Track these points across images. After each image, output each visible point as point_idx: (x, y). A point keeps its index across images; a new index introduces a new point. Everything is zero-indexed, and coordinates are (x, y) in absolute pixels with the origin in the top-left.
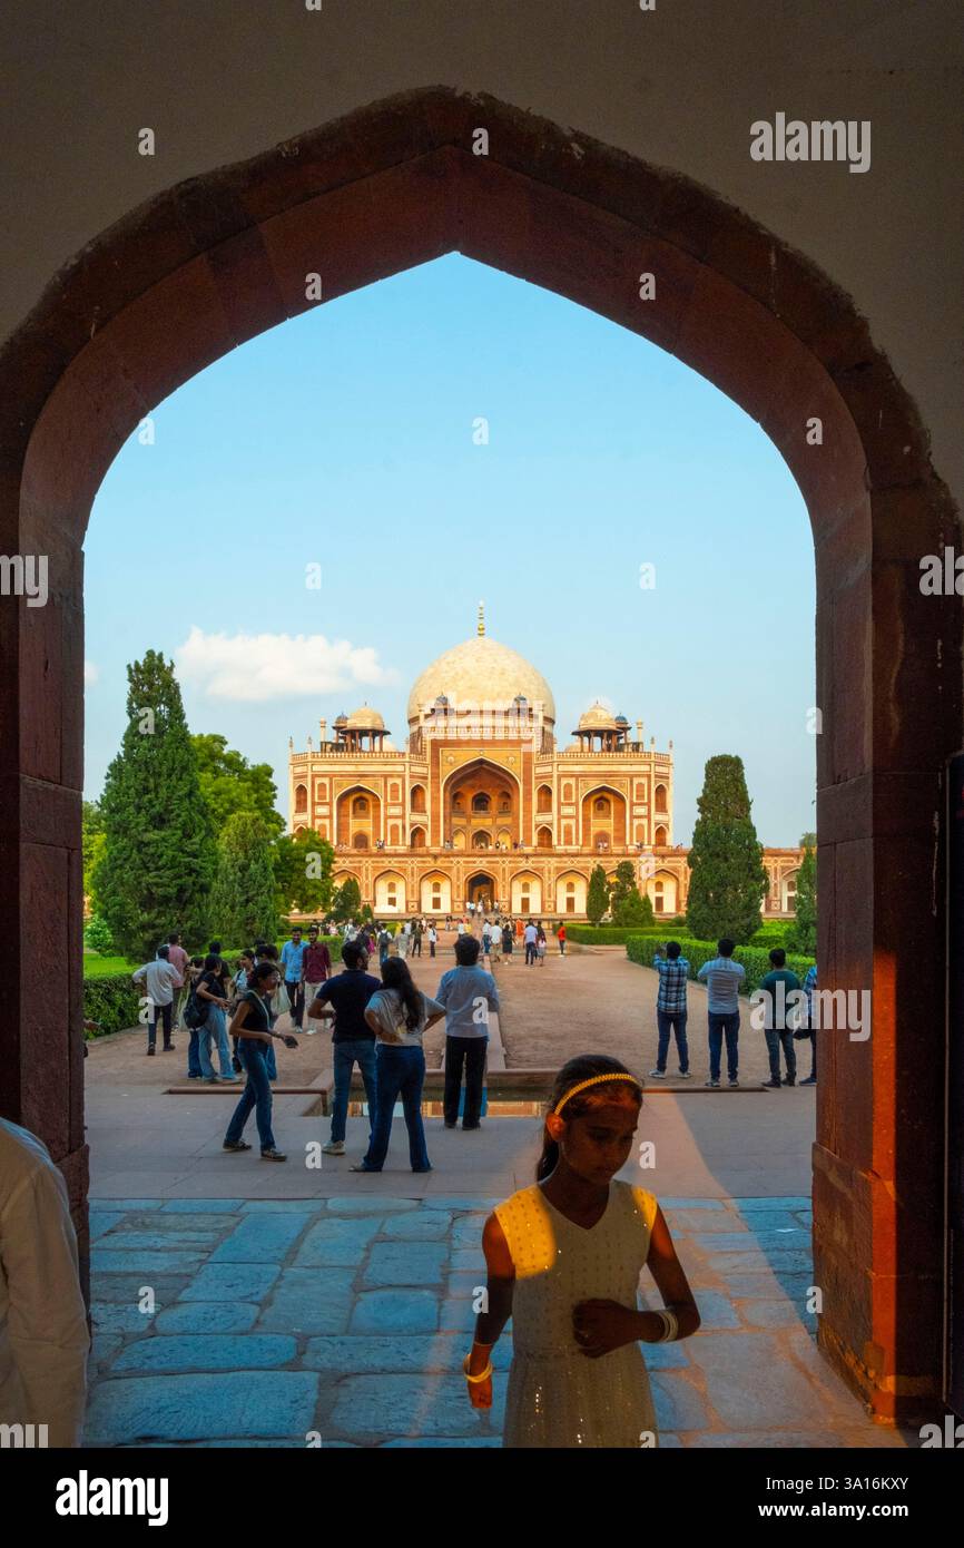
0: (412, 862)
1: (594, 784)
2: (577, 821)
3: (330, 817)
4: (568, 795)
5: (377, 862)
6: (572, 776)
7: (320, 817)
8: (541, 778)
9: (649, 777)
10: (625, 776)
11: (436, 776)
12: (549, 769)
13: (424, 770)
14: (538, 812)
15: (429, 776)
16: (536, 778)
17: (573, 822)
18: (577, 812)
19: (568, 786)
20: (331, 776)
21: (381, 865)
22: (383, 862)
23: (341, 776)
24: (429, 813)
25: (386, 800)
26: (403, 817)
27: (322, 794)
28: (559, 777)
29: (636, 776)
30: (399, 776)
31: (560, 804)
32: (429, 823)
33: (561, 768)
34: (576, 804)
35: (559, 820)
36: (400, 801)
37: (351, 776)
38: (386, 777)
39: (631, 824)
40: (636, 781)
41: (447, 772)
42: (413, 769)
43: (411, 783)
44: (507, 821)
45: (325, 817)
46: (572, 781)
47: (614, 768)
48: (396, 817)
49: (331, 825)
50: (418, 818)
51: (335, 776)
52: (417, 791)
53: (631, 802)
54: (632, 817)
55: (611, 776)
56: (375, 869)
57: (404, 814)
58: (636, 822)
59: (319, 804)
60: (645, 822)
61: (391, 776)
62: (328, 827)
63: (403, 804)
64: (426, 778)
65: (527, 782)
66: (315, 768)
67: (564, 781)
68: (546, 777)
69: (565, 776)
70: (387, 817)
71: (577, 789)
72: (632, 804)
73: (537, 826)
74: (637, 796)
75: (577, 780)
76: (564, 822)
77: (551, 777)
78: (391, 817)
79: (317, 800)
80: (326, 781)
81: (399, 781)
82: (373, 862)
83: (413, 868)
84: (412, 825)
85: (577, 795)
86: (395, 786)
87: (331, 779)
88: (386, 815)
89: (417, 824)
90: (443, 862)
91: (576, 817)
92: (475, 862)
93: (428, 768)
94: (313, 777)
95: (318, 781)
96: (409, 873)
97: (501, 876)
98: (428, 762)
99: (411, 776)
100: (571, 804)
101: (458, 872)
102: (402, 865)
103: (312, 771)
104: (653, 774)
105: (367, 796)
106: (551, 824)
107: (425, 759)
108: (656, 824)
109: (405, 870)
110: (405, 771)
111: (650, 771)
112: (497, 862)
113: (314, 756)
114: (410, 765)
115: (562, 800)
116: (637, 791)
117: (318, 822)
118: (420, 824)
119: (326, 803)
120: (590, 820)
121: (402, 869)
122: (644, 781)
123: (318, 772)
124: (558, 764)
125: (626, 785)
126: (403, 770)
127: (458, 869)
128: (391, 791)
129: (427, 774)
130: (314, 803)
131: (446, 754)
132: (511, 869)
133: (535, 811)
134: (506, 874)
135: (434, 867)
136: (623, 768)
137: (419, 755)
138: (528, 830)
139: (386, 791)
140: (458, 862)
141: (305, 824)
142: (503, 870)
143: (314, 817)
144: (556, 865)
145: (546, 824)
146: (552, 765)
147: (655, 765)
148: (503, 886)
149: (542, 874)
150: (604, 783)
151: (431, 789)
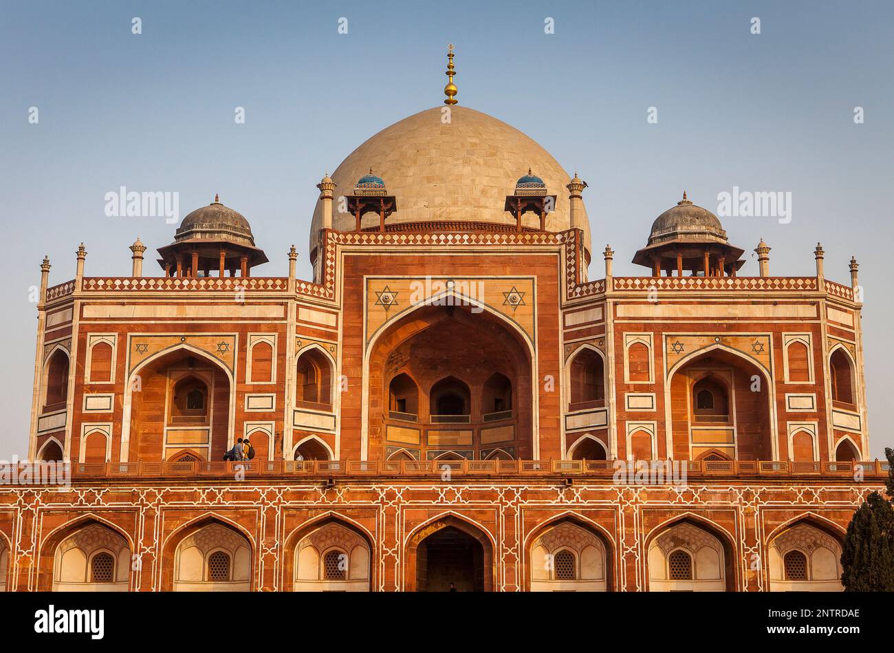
0: (271, 496)
1: (696, 346)
2: (662, 425)
3: (117, 417)
4: (639, 370)
5: (179, 497)
6: (647, 328)
7: (92, 418)
8: (579, 334)
9: (816, 329)
10: (763, 327)
11: (354, 332)
12: (595, 314)
13: (330, 320)
14: (572, 408)
15: (340, 332)
16: (566, 336)
17: (650, 427)
18: (661, 406)
19: (638, 348)
20: (122, 328)
21: (186, 503)
22: (193, 496)
23: (148, 328)
24: (337, 411)
25: (241, 380)
26: (278, 416)
27: (101, 367)
28: (619, 330)
29: (790, 328)
30: (273, 328)
31: (621, 388)
32: (338, 433)
33: (622, 311)
34: (658, 388)
35: (621, 423)
36: (274, 381)
37: (167, 328)
38: (243, 330)
39: (783, 433)
40: (788, 339)
41: (377, 321)
42: (305, 314)
43: (299, 343)
44: (503, 434)
45: (104, 418)
46: (647, 339)
47: (739, 311)
48: (264, 417)
49: (117, 435)
50: (312, 420)
51: (132, 328)
52: (313, 364)
53: (780, 382)
54: (784, 417)
55: (730, 328)
56: (172, 514)
57: (280, 411)
58: (793, 428)
59: (92, 389)
60: (811, 427)
61: (256, 328)
62: (110, 439)
63: (280, 390)
64: (333, 336)
65: (548, 345)
66: (89, 312)
67: (629, 339)
68: (589, 332)
69: (631, 328)
70: (244, 417)
71: (659, 354)
72: (782, 389)
73: (570, 438)
74: (791, 371)
75: (658, 337)
76: (632, 427)
77: (602, 329)
78: (253, 417)
79: (87, 380)
80: (112, 339)
81: (271, 339)
82: (167, 497)
83: (271, 511)
84: (298, 435)
85: (659, 368)
86: (263, 347)
87: (123, 337)
88: (239, 411)
89: (309, 433)
90: (352, 495)
91: (659, 416)
92: (434, 495)
93: (337, 314)
94: (83, 330)
95: (93, 340)
96: (262, 524)
97: (502, 532)
98: (337, 304)
99: (299, 330)
100: (646, 388)
101: (390, 523)
102: (242, 503)
103: (81, 318)
104: (823, 322)
105: (203, 375)
106: (603, 433)
107: (331, 295)
108: (838, 434)
109: (251, 518)
110: (285, 318)
111: (818, 318)
112: (492, 495)
113: (88, 286)
114: (298, 306)
115: (627, 380)
116: (790, 360)
117: (88, 429)
118: (317, 434)
119: (109, 389)
120: (690, 427)
121: (243, 516)
122: (806, 338)
123: (96, 319)
124: (615, 304)
125: (766, 348)
126: (282, 315)
127: (391, 514)
128: (255, 360)
129: (336, 328)
130: (80, 389)
131: (377, 286)
132: (528, 513)
133: (567, 407)
134: (517, 525)
135: (326, 509)
136: (759, 311)
137: (319, 287)
138: (550, 446)
139: (242, 360)
140: (391, 496)
141: (61, 435)
142: (509, 515)
143: (79, 418)
144: (645, 504)
145: (591, 432)
146: (602, 306)
147: (827, 306)
148: (510, 559)
149: (612, 528)
150: (717, 343)
151: (344, 357)
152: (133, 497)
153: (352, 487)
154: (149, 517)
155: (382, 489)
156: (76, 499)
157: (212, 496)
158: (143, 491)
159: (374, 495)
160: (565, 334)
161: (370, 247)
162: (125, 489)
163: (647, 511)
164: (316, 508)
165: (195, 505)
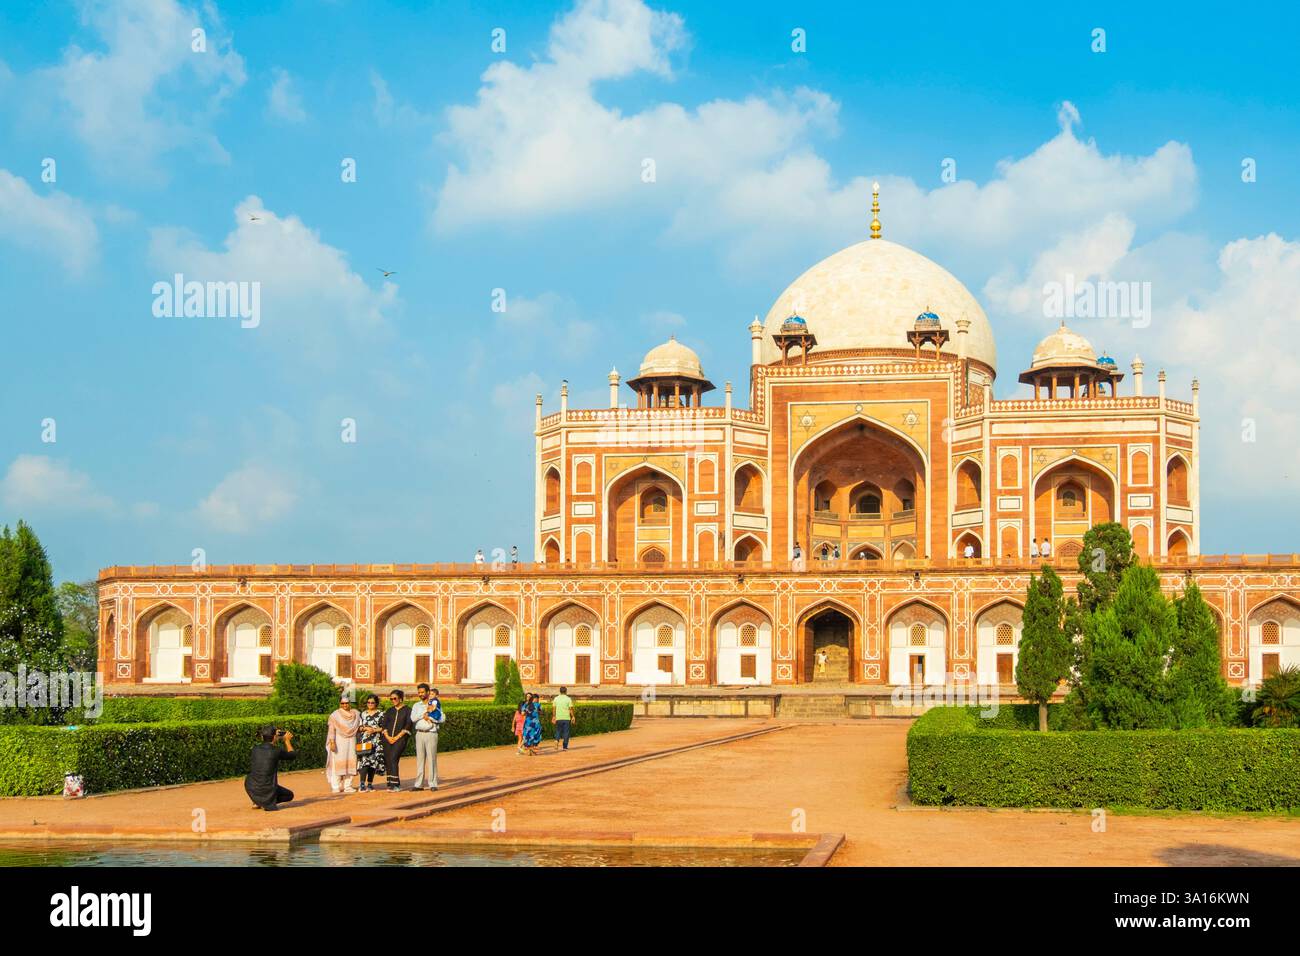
0: (698, 587)
1: (1057, 456)
2: (1026, 522)
3: (597, 520)
4: (1009, 478)
5: (632, 587)
6: (1016, 443)
7: (579, 521)
8: (963, 448)
9: (1156, 441)
10: (1112, 440)
11: (781, 450)
12: (975, 432)
13: (761, 440)
14: (957, 508)
15: (770, 450)
16: (954, 450)
17: (1017, 523)
18: (1026, 506)
19: (1009, 460)
20: (599, 451)
21: (637, 592)
22: (642, 587)
23: (618, 450)
24: (768, 513)
25: (691, 492)
26: (720, 518)
27: (584, 481)
28: (994, 446)
29: (1135, 440)
30: (715, 449)
31: (994, 492)
32: (769, 531)
33: (997, 429)
34: (1024, 492)
35: (993, 521)
36: (716, 491)
37: (632, 450)
38: (692, 450)
40: (1132, 449)
41: (799, 441)
42: (740, 437)
43: (736, 461)
44: (908, 528)
45: (588, 521)
46: (1017, 452)
47: (1093, 427)
48: (709, 520)
49: (599, 535)
50: (748, 522)
51: (606, 450)
52: (745, 476)
53: (1124, 486)
54: (1126, 513)
55: (1085, 441)
56: (628, 599)
57: (722, 515)
58: (1134, 522)
59: (579, 498)
60: (1148, 521)
61: (701, 449)
62: (593, 537)
63: (721, 498)
64: (764, 453)
65: (939, 456)
66: (573, 438)
67: (1003, 453)
68: (971, 446)
69: (1003, 443)
70: (694, 519)
71: (1025, 465)
72: (1126, 491)
73: (955, 533)
74: (1134, 476)
75: (1025, 450)
76: (1002, 524)
77: (980, 444)
78: (701, 519)
79: (574, 492)
80: (591, 459)
81: (714, 458)
82: (623, 587)
83: (698, 598)
84: (736, 533)
85: (1025, 475)
86: (707, 464)
87: (599, 457)
88: (690, 515)
89: (746, 532)
90: (756, 586)
91: (1024, 516)
92: (816, 586)
93: (767, 435)
94: (569, 453)
95: (577, 460)
96: (692, 607)
97: (867, 612)
98: (766, 426)
99: (735, 449)
100: (1015, 492)
101: (784, 606)
102: (677, 592)
103: (567, 443)
104: (1162, 436)
105: (663, 486)
106: (979, 529)
107: (761, 420)
108: (1170, 526)
109: (683, 602)
110: (723, 441)
111: (1158, 431)
112: (859, 586)
113: (571, 417)
114: (734, 430)
115: (999, 486)
116: (1134, 467)
117: (577, 529)
118: (752, 532)
119: (591, 498)
120: (1053, 522)
121: (678, 601)
122: (1147, 448)
123: (578, 444)
124: (992, 423)
125: (1113, 457)
126: (721, 438)
127: (784, 600)
128: (702, 475)
129: (767, 447)
130: (570, 498)
131: (799, 410)
132: (886, 598)
133: (954, 508)
134: (878, 607)
135: (738, 596)
136: (1109, 427)
137: (751, 412)
138: (939, 540)
139: (691, 475)
140: (785, 586)
141: (557, 534)
142: (872, 601)
143: (570, 521)
144: (974, 590)
145: (971, 528)
146: (981, 425)
147: (1167, 420)
148: (872, 632)
149: (948, 608)
150: (1075, 454)
151: (773, 470)
152: (600, 587)
153: (755, 580)
154: (612, 602)
155: (778, 581)
156: (560, 588)
157: (655, 587)
158: (607, 582)
159: (772, 586)
160: (953, 448)
161: (793, 377)
162: (594, 581)
163: (976, 596)
164: (730, 596)
165: (644, 593)
